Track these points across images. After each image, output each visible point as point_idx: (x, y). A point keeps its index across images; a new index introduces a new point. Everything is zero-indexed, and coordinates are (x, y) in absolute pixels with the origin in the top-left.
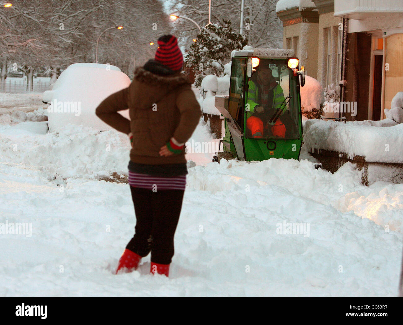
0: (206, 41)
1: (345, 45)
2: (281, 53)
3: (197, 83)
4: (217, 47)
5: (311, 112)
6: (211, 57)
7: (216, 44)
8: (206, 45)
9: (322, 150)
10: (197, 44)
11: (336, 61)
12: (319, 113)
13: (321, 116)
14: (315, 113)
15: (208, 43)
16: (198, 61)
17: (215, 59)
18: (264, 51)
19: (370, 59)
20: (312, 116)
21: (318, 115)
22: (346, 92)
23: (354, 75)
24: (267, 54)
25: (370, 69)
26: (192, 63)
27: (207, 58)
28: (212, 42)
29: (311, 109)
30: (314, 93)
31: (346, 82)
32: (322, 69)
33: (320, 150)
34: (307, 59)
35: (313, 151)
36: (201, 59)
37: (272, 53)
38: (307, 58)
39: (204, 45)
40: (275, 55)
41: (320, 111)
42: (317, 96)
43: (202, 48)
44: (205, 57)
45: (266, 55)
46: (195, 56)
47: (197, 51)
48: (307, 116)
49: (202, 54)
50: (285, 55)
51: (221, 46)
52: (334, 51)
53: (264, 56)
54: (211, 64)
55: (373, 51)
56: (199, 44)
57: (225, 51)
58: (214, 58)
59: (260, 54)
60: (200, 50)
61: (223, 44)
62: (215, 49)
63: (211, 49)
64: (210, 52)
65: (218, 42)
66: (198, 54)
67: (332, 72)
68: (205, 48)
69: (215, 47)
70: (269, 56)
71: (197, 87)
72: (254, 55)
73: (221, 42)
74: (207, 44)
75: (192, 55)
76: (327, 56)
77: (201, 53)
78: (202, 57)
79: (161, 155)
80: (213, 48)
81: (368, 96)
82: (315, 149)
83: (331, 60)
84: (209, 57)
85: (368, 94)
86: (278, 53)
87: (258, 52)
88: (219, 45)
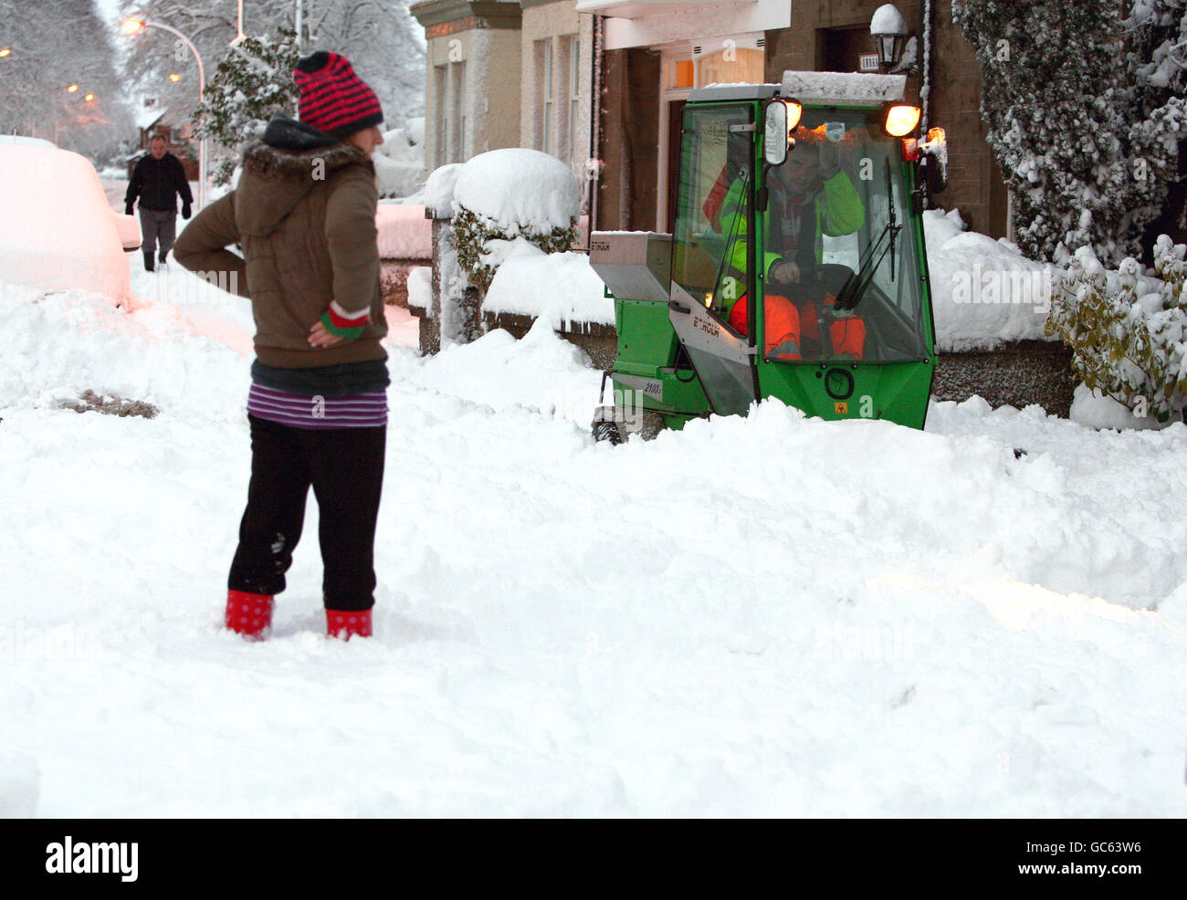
0: (241, 76)
1: (598, 78)
2: (866, 86)
3: (221, 176)
4: (265, 91)
5: (549, 237)
6: (254, 115)
7: (263, 83)
8: (240, 85)
9: (592, 324)
10: (219, 86)
11: (566, 115)
12: (567, 237)
13: (572, 244)
14: (558, 238)
15: (246, 83)
16: (223, 123)
17: (261, 119)
18: (815, 82)
19: (658, 110)
20: (551, 245)
21: (565, 243)
22: (603, 187)
23: (622, 149)
24: (822, 89)
25: (658, 133)
26: (208, 128)
27: (244, 116)
28: (255, 80)
29: (551, 230)
30: (557, 191)
31: (603, 165)
32: (532, 135)
33: (586, 325)
34: (487, 113)
35: (568, 328)
36: (231, 119)
37: (837, 85)
38: (486, 110)
39: (235, 87)
40: (847, 92)
41: (569, 233)
42: (564, 198)
43: (232, 94)
44: (240, 115)
45: (820, 92)
46: (216, 113)
47: (219, 101)
48: (541, 245)
49: (232, 108)
50: (877, 92)
51: (276, 88)
52: (560, 94)
53: (816, 96)
54: (253, 131)
55: (667, 90)
56: (225, 84)
57: (285, 98)
58: (258, 117)
59: (800, 91)
60: (228, 98)
61: (279, 84)
62: (262, 95)
63: (253, 96)
64: (251, 102)
65: (269, 80)
66: (222, 109)
67: (557, 141)
68: (239, 93)
69: (261, 90)
70: (829, 96)
71: (220, 185)
72: (782, 95)
73: (274, 79)
74: (242, 84)
75: (208, 111)
76: (542, 106)
77: (229, 105)
78: (234, 116)
79: (313, 345)
80: (257, 94)
81: (655, 198)
82: (573, 323)
83: (554, 115)
84: (249, 114)
85: (656, 192)
86: (858, 86)
87: (796, 85)
88: (270, 87)
